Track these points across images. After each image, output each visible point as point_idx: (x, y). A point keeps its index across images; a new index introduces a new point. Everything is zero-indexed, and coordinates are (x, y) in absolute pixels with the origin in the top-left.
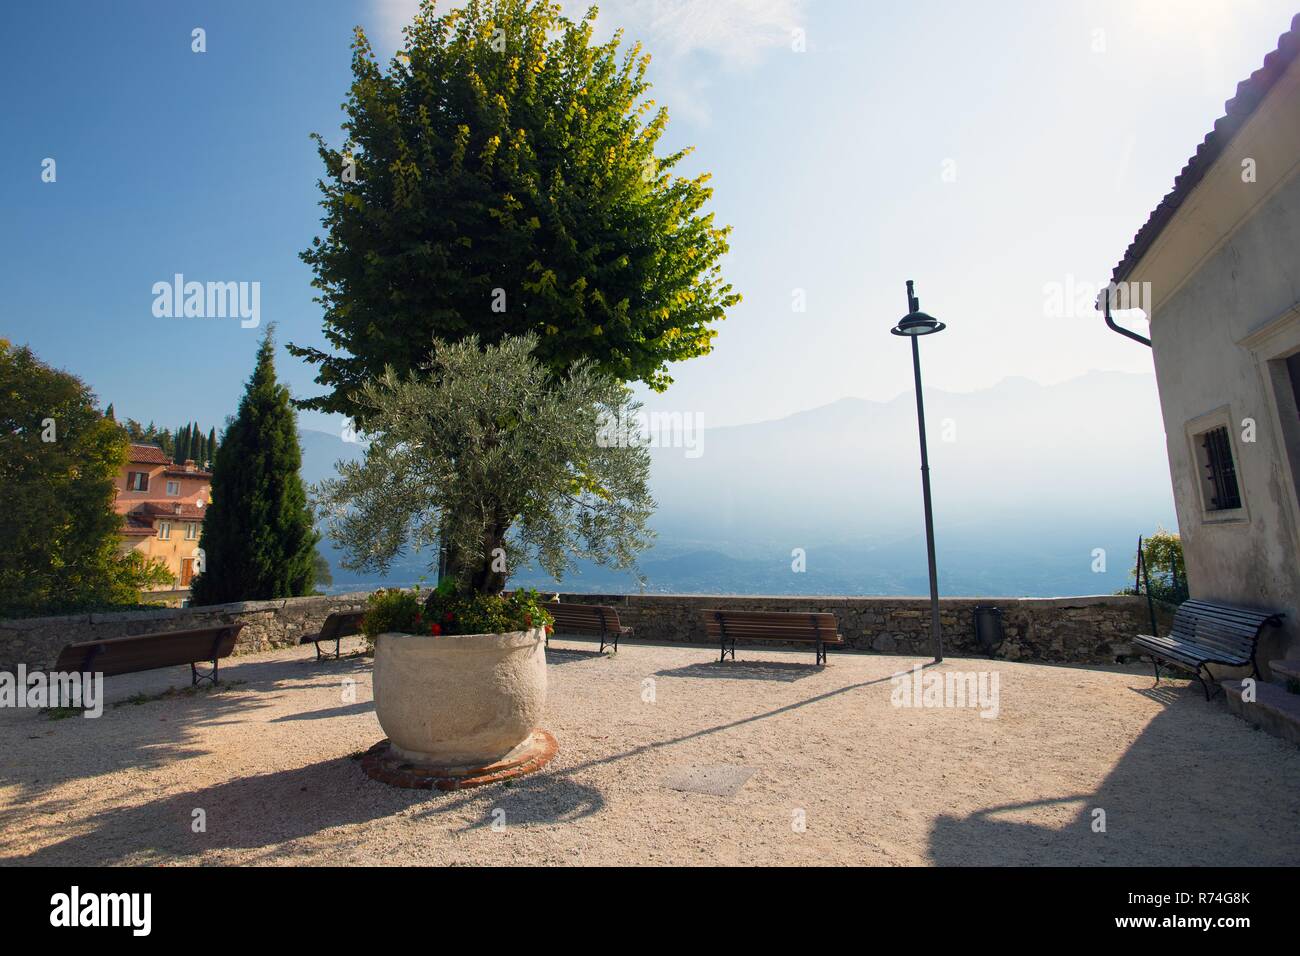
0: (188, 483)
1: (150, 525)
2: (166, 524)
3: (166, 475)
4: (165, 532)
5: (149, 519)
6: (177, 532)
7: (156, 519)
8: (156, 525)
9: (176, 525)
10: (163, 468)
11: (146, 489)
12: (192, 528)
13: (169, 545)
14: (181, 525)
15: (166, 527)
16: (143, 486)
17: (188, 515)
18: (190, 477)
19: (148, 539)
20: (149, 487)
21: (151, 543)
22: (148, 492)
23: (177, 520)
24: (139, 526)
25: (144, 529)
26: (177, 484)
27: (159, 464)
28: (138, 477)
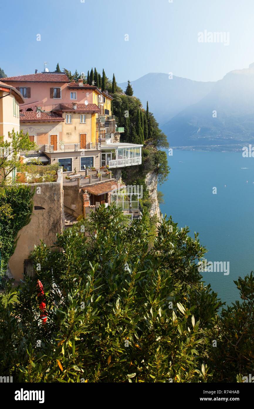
0: (81, 92)
1: (60, 116)
2: (69, 115)
3: (69, 88)
4: (69, 120)
5: (61, 113)
6: (75, 119)
7: (63, 112)
8: (64, 115)
9: (74, 115)
10: (67, 85)
11: (60, 97)
12: (83, 117)
13: (72, 127)
14: (77, 115)
15: (69, 117)
16: (58, 96)
17: (80, 109)
18: (82, 88)
19: (60, 123)
20: (61, 96)
21: (62, 126)
22: (61, 98)
23: (74, 113)
24: (56, 117)
25: (58, 118)
26: (76, 93)
27: (64, 82)
28: (55, 90)
